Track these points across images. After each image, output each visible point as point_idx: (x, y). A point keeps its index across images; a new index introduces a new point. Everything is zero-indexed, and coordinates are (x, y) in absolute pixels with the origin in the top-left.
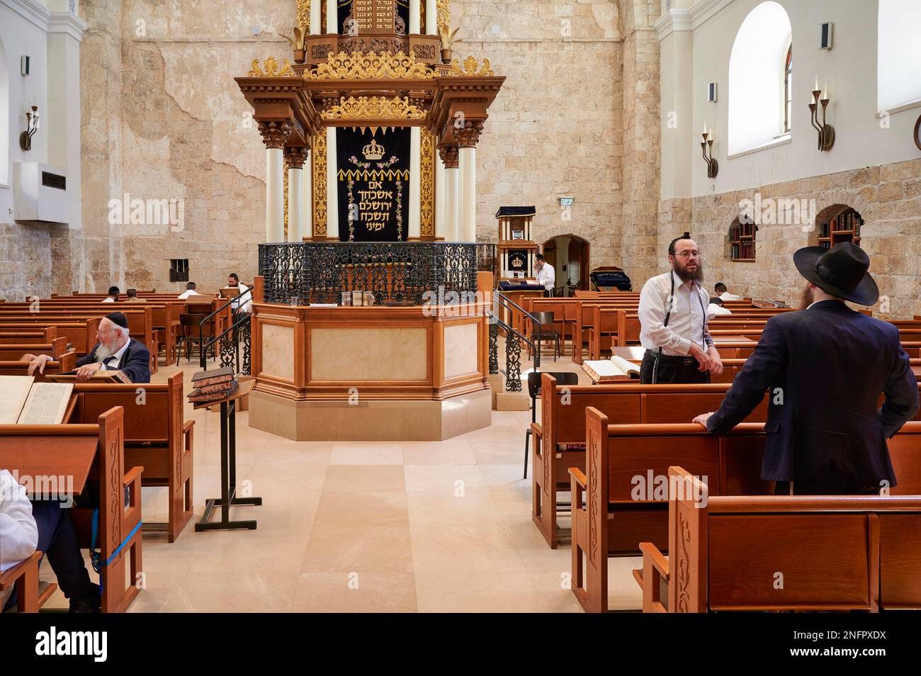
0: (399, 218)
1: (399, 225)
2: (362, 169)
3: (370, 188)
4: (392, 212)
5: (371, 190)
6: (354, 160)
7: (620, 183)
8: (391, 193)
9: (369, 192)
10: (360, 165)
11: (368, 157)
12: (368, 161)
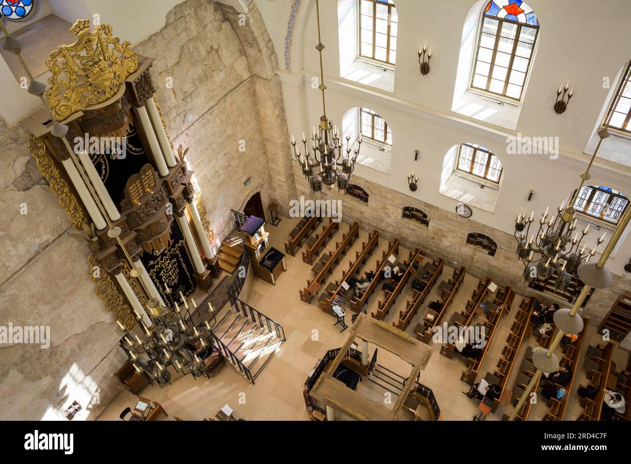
0: (184, 266)
1: (185, 268)
2: (158, 264)
3: (164, 267)
4: (180, 266)
5: (165, 268)
6: (152, 263)
7: (265, 153)
8: (175, 259)
9: (165, 269)
10: (156, 262)
11: (158, 255)
12: (159, 256)
